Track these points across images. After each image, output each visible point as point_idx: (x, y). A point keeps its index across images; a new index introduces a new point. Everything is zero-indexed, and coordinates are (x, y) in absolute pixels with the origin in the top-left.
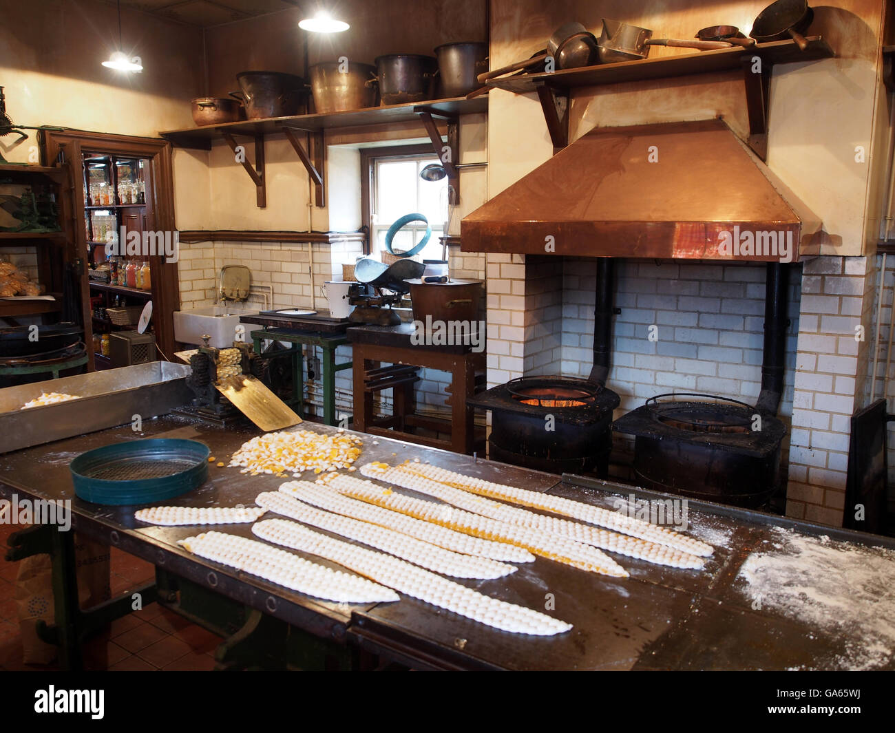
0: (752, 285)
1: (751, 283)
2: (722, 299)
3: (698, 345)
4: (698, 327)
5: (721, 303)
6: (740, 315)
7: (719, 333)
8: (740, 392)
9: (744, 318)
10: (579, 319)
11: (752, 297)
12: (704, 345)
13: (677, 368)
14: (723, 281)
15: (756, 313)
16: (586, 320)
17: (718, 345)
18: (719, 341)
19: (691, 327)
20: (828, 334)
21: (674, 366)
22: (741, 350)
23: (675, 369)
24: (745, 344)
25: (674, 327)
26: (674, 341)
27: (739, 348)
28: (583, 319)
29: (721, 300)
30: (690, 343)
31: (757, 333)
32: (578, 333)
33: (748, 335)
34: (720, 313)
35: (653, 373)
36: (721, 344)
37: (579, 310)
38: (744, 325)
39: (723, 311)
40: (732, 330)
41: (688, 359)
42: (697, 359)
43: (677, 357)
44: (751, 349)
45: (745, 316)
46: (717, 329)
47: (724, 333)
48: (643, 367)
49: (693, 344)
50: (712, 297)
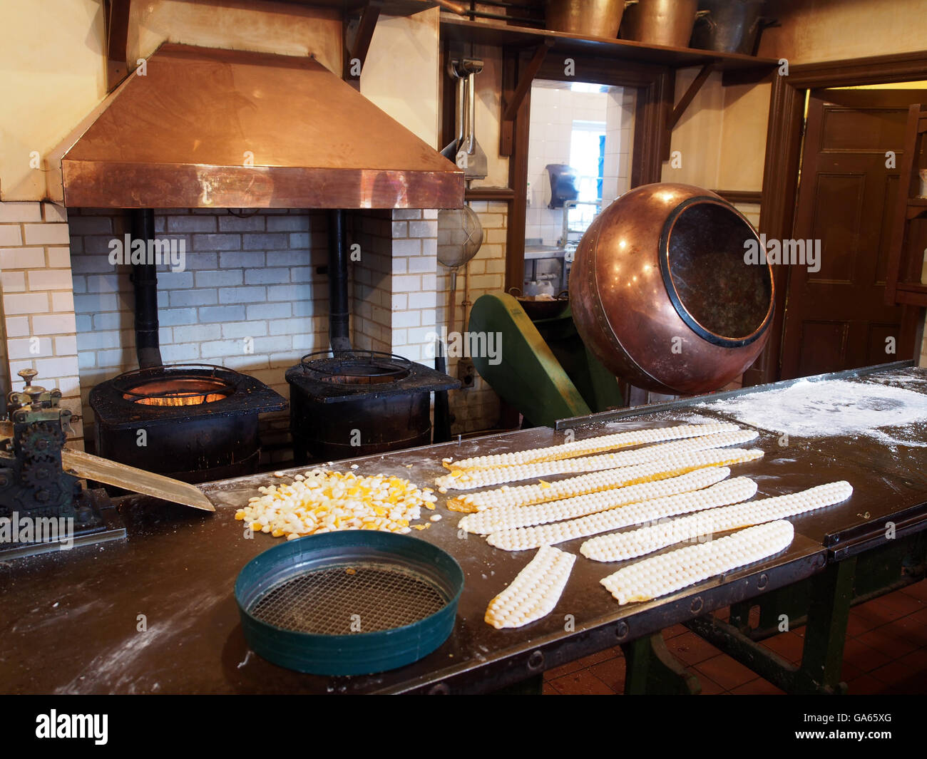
0: (295, 235)
1: (293, 232)
2: (266, 251)
3: (246, 304)
4: (245, 285)
5: (266, 256)
6: (285, 267)
7: (266, 288)
8: (292, 347)
9: (290, 270)
10: (87, 293)
11: (296, 247)
12: (252, 303)
13: (224, 334)
14: (265, 232)
15: (301, 263)
16: (99, 293)
17: (267, 302)
18: (267, 297)
19: (236, 286)
20: (414, 274)
21: (222, 333)
22: (289, 304)
23: (222, 336)
24: (293, 297)
25: (218, 288)
26: (219, 305)
27: (288, 302)
28: (95, 293)
29: (266, 253)
30: (237, 304)
31: (304, 283)
32: (88, 313)
33: (295, 287)
34: (266, 267)
35: (196, 346)
36: (269, 300)
37: (87, 282)
38: (290, 278)
39: (269, 264)
40: (280, 284)
41: (236, 321)
42: (246, 320)
43: (223, 322)
44: (299, 301)
45: (290, 268)
46: (264, 285)
47: (272, 287)
48: (184, 341)
49: (241, 304)
50: (256, 251)
